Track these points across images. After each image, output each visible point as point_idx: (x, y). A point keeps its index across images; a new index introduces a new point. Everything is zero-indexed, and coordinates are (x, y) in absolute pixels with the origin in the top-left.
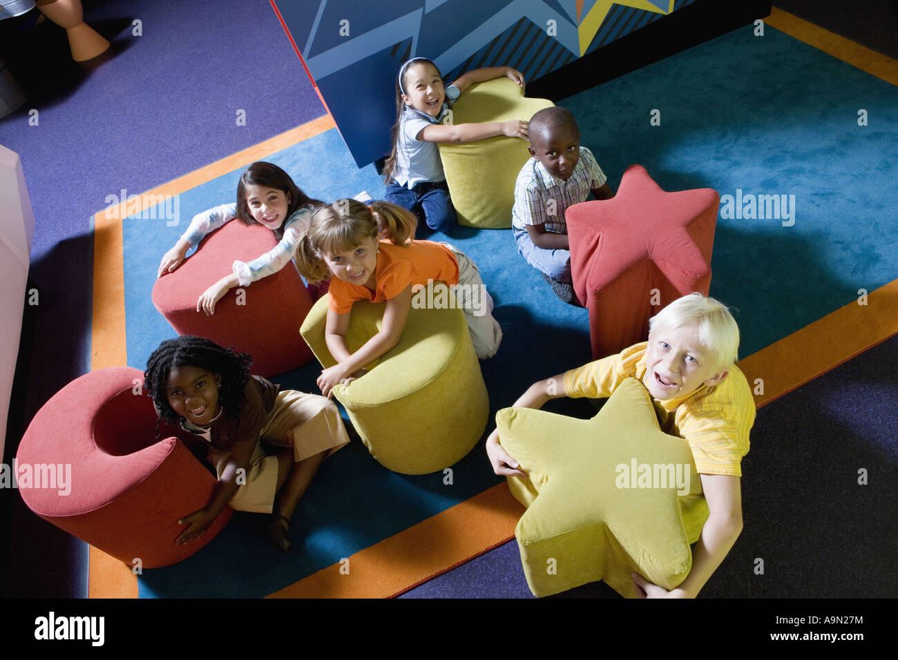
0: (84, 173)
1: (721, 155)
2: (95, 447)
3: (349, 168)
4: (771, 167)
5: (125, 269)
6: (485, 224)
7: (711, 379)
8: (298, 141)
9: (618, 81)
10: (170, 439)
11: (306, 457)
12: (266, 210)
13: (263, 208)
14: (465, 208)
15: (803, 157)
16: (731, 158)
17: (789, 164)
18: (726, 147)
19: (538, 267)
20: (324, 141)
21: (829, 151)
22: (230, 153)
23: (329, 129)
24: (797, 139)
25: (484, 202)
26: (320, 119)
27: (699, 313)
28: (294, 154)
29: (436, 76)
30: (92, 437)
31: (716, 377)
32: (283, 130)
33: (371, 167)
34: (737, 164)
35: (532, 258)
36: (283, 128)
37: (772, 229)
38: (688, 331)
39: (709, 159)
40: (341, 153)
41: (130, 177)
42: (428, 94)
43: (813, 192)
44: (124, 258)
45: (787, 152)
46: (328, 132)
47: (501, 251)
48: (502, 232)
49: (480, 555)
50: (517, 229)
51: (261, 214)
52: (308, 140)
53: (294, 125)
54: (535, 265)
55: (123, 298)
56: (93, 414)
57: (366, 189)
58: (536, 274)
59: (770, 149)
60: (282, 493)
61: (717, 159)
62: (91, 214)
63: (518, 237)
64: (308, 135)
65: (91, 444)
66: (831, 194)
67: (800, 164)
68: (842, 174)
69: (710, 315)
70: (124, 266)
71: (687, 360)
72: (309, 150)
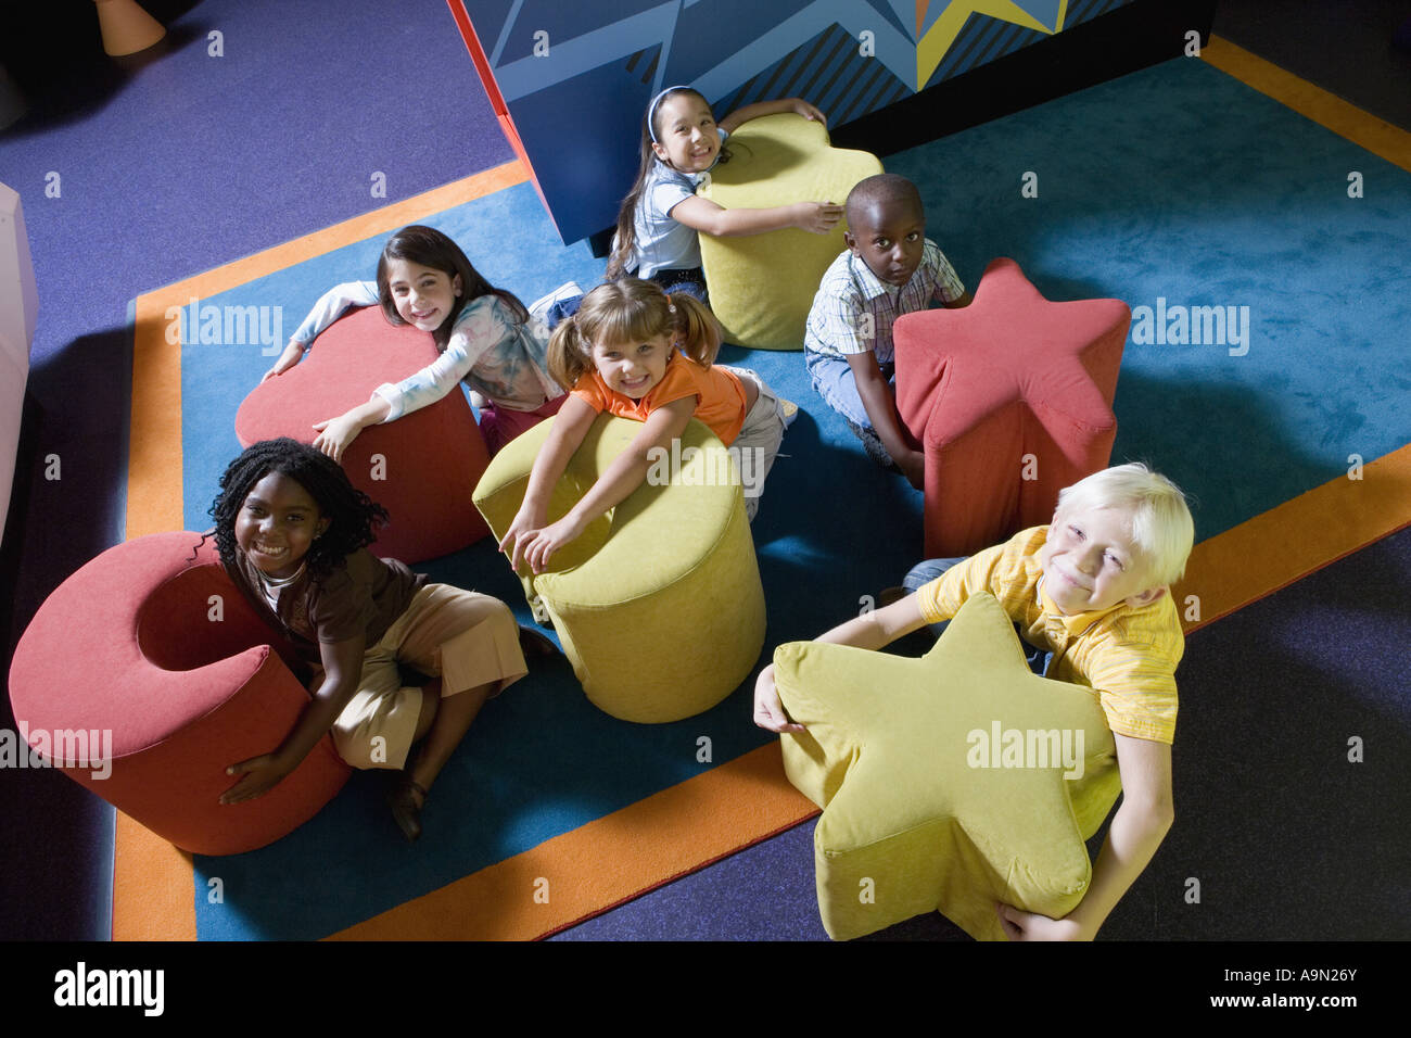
0: (120, 232)
1: (1128, 255)
2: (138, 655)
3: (548, 245)
4: (1202, 277)
5: (183, 385)
6: (761, 342)
7: (1137, 597)
8: (467, 198)
9: (972, 133)
10: (260, 648)
11: (456, 692)
12: (416, 302)
13: (413, 296)
14: (731, 316)
15: (1251, 263)
16: (1143, 260)
17: (1229, 274)
18: (1135, 242)
19: (843, 410)
20: (509, 202)
21: (1291, 256)
22: (357, 213)
23: (517, 183)
24: (1244, 235)
25: (761, 307)
26: (504, 167)
27: (1138, 493)
28: (461, 220)
29: (707, 113)
30: (134, 640)
31: (1146, 595)
32: (444, 182)
33: (583, 247)
34: (1151, 269)
35: (834, 396)
36: (445, 177)
37: (1202, 370)
38: (1118, 515)
39: (1108, 260)
40: (535, 220)
41: (195, 242)
42: (693, 141)
43: (1267, 317)
44: (184, 368)
45: (1228, 255)
46: (516, 187)
47: (785, 383)
48: (786, 354)
49: (742, 851)
50: (812, 352)
51: (408, 306)
52: (483, 199)
53: (461, 175)
54: (838, 408)
55: (180, 431)
56: (138, 603)
57: (574, 279)
58: (839, 421)
59: (1202, 248)
60: (421, 746)
61: (1122, 260)
62: (130, 296)
63: (812, 364)
64: (483, 191)
65: (132, 649)
66: (1292, 321)
67: (1247, 274)
68: (1311, 292)
69: (1155, 500)
70: (183, 380)
71: (1107, 559)
72: (485, 214)
